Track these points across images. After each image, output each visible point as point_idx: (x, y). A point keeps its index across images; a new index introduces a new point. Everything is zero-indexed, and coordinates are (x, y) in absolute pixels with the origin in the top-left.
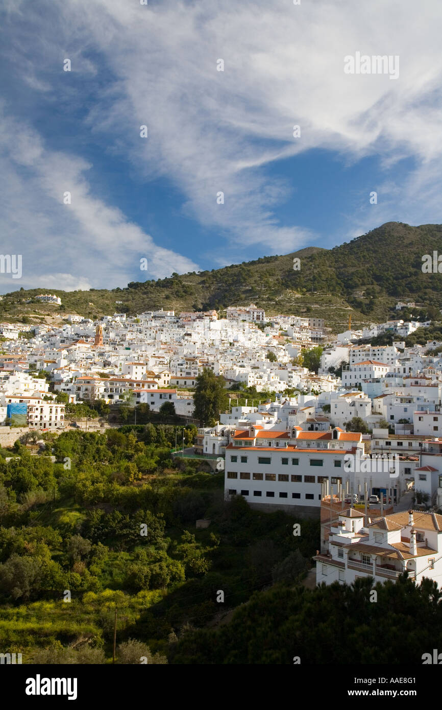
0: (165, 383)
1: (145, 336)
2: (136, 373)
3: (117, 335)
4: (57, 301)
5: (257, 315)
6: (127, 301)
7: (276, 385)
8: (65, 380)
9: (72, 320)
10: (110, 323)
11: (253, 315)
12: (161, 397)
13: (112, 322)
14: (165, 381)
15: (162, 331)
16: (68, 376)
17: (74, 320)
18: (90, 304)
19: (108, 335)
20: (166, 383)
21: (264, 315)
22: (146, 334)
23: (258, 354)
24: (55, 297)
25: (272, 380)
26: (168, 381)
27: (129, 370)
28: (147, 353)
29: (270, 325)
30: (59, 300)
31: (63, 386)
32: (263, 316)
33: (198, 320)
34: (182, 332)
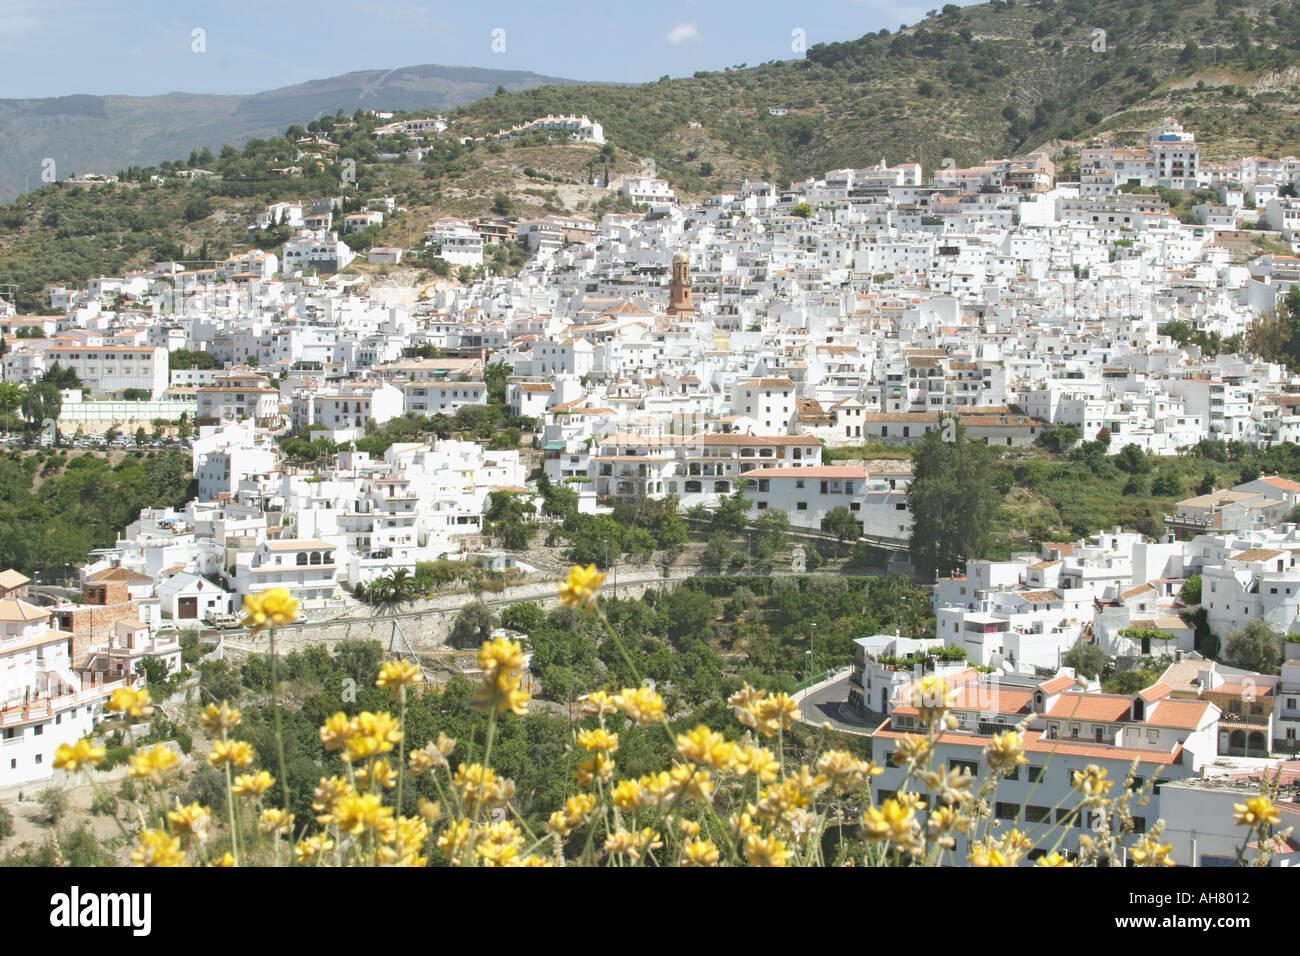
0: (848, 434)
1: (825, 259)
2: (768, 409)
3: (742, 263)
4: (590, 133)
5: (1174, 164)
6: (806, 104)
7: (1168, 430)
8: (572, 448)
9: (632, 192)
10: (725, 222)
11: (1163, 165)
12: (824, 489)
13: (730, 216)
14: (848, 428)
15: (874, 241)
16: (580, 432)
17: (640, 193)
18: (694, 125)
19: (715, 264)
20: (853, 432)
21: (1196, 162)
22: (826, 254)
23: (1136, 324)
24: (585, 122)
25: (1159, 414)
26: (858, 428)
27: (749, 402)
28: (808, 337)
29: (1214, 196)
30: (598, 129)
31: (565, 464)
32: (1192, 165)
33: (982, 198)
34: (932, 241)
